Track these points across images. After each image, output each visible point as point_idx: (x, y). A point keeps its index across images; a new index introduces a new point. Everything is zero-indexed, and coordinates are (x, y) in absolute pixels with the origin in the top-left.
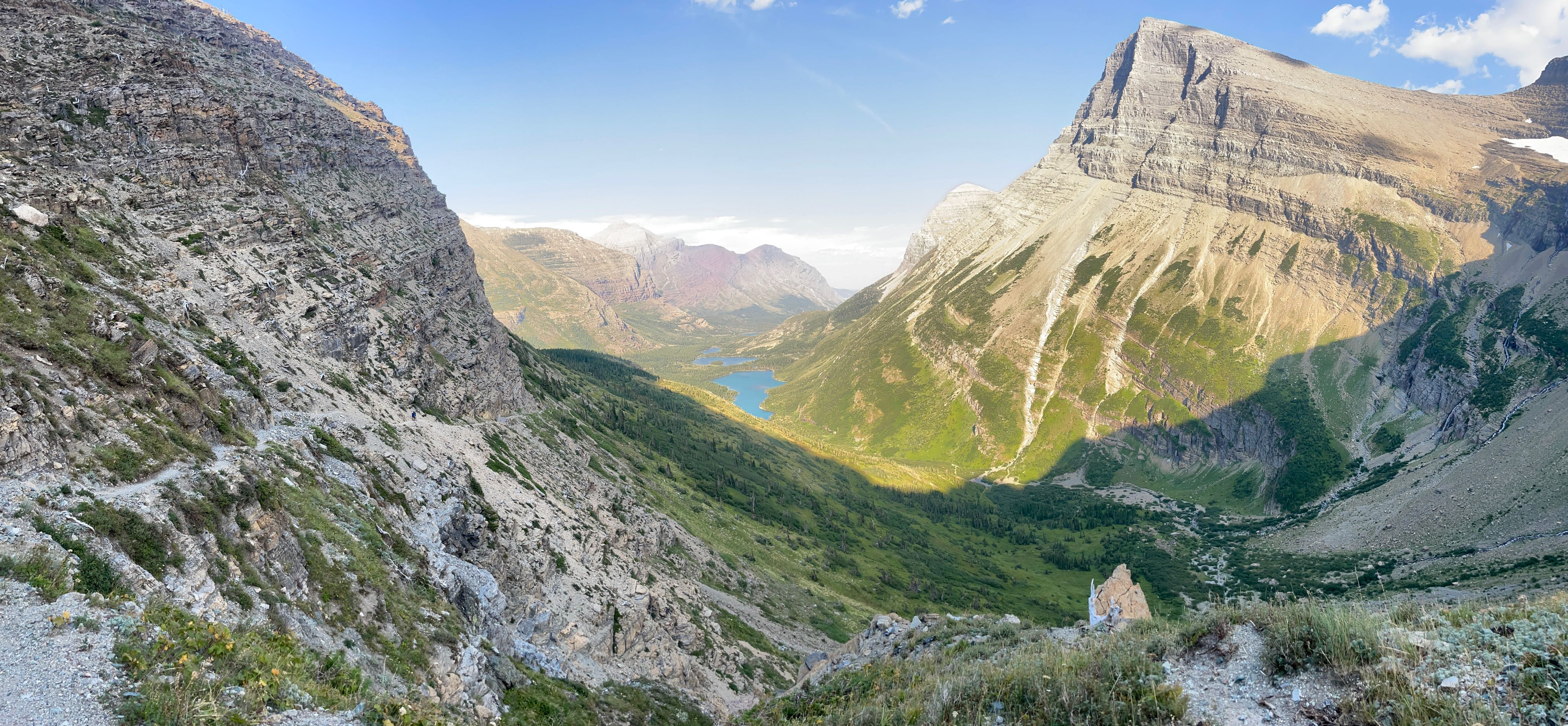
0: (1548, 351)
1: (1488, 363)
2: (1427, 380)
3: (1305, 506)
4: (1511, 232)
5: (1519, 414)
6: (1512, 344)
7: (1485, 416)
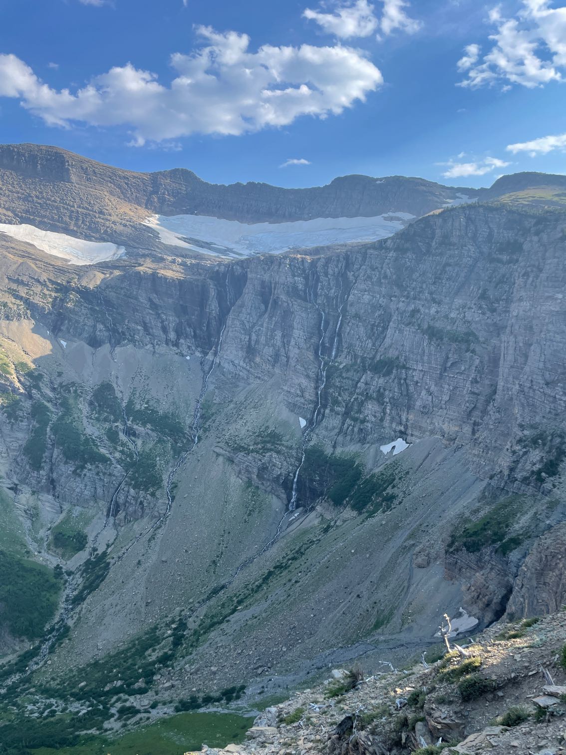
0: (165, 434)
1: (122, 452)
2: (78, 479)
3: (47, 627)
4: (60, 330)
5: (175, 486)
6: (130, 433)
7: (153, 495)
